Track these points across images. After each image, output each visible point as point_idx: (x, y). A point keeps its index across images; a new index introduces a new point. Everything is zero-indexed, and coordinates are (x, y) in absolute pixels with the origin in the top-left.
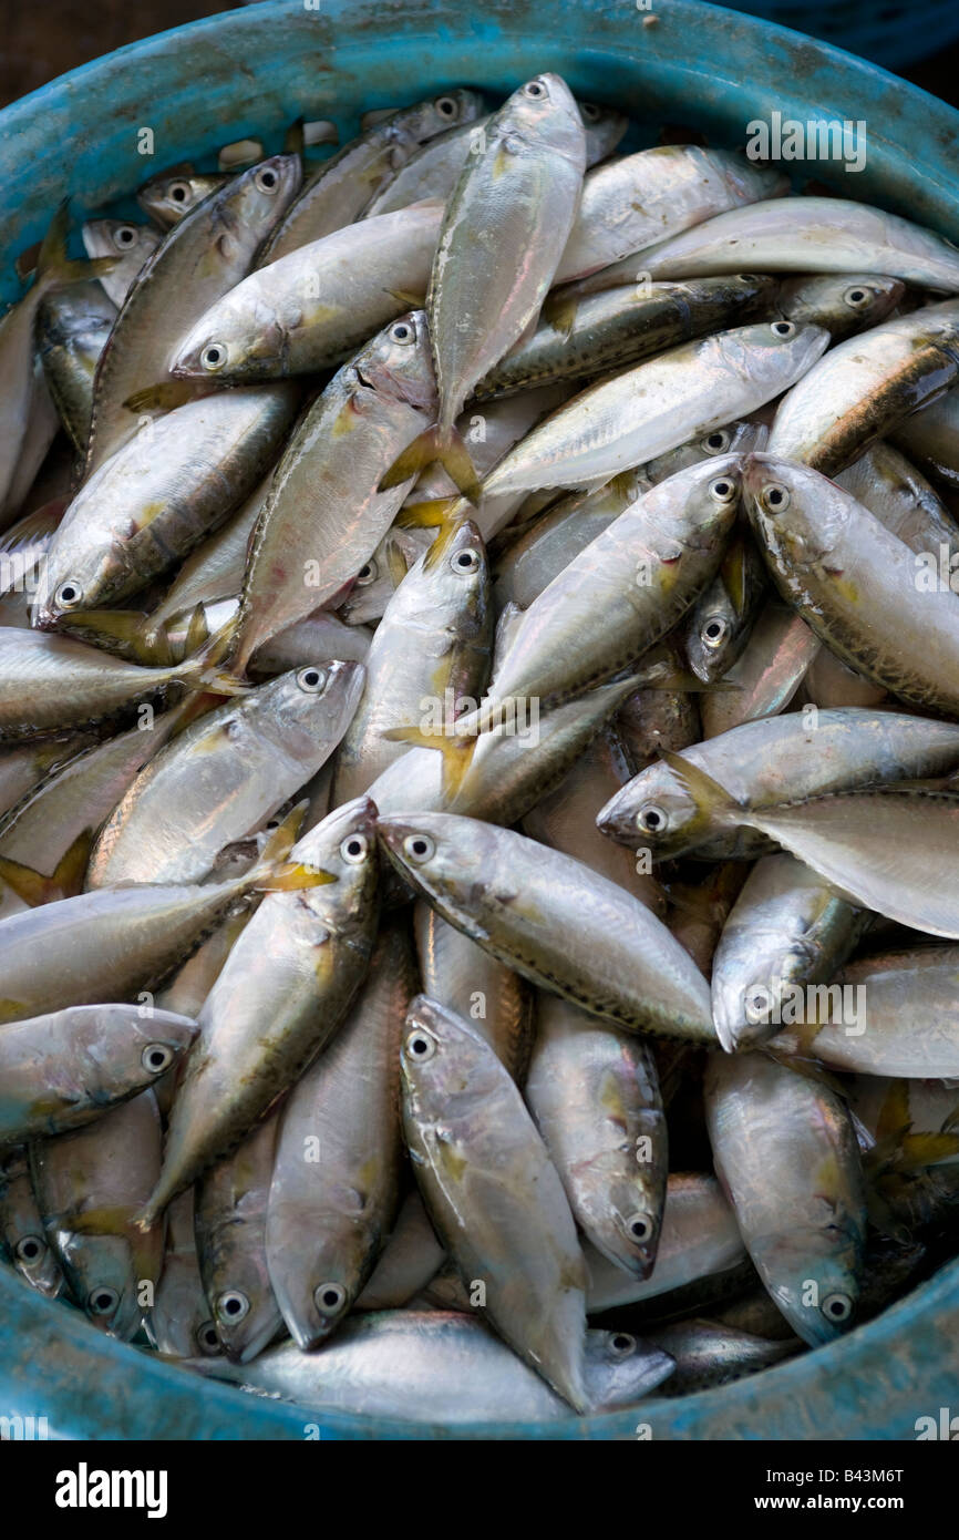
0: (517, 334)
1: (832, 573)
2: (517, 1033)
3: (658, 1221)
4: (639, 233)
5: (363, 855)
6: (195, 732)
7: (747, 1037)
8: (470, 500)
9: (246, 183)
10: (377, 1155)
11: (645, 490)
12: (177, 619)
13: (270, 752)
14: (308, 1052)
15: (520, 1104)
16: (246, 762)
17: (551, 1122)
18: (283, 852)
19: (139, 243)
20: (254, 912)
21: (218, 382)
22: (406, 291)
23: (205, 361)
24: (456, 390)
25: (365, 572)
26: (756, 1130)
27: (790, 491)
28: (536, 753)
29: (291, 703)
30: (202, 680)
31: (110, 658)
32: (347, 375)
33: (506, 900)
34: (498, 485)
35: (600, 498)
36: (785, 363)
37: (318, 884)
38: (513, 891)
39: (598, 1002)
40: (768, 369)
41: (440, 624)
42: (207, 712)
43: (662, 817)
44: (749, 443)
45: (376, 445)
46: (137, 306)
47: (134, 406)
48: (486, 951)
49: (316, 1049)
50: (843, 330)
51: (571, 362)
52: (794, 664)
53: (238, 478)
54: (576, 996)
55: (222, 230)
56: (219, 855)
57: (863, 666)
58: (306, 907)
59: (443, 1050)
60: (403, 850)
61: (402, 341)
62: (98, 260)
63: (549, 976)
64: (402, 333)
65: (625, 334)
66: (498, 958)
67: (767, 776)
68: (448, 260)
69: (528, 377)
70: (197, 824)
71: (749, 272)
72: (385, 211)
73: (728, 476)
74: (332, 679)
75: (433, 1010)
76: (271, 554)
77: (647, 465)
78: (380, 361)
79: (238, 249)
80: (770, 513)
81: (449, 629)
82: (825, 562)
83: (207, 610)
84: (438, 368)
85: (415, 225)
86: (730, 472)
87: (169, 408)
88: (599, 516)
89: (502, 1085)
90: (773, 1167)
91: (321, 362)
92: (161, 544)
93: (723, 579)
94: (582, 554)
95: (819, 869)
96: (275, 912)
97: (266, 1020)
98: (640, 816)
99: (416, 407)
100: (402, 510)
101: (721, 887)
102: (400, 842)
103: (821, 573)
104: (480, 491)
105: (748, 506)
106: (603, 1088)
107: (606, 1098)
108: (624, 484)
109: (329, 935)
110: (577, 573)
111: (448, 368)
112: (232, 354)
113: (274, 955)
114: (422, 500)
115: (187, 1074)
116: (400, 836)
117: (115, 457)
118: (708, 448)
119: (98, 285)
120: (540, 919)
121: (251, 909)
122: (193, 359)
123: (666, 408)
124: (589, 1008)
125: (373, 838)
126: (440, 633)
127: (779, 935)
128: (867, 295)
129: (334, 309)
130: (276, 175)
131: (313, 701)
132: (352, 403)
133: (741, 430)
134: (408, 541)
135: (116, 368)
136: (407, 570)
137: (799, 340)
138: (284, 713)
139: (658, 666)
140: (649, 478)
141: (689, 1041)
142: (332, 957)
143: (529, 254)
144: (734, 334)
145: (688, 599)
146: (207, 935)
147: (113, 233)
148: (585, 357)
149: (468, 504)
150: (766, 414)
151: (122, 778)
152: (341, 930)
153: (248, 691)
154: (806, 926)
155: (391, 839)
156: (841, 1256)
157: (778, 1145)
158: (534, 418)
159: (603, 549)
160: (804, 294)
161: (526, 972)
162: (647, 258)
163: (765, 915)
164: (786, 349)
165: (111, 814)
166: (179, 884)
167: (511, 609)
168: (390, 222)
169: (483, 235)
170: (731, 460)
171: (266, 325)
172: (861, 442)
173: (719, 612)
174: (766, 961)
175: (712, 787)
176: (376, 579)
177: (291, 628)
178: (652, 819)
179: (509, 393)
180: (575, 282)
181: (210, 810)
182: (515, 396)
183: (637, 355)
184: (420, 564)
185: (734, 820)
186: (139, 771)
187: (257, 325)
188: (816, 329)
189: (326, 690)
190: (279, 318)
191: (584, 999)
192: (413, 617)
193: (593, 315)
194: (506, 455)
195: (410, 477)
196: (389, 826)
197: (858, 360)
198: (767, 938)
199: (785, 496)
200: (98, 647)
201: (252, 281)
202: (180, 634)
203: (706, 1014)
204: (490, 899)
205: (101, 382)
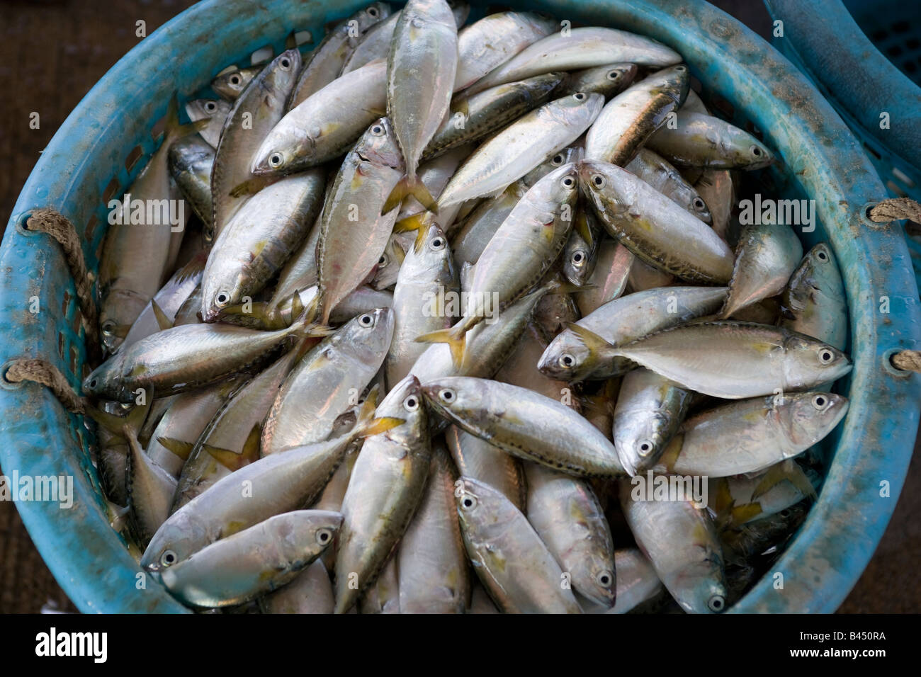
0: (439, 122)
1: (635, 216)
2: (517, 487)
3: (614, 573)
4: (493, 59)
5: (417, 405)
6: (308, 359)
7: (642, 467)
8: (432, 212)
9: (274, 66)
10: (455, 566)
11: (526, 191)
12: (283, 302)
13: (352, 362)
14: (406, 518)
15: (527, 524)
16: (340, 369)
17: (545, 532)
18: (370, 415)
19: (219, 109)
20: (360, 450)
21: (281, 173)
22: (374, 109)
23: (271, 163)
24: (413, 155)
25: (382, 260)
26: (655, 517)
27: (605, 176)
28: (499, 336)
29: (357, 335)
30: (306, 332)
31: (250, 330)
32: (352, 157)
33: (500, 415)
34: (445, 202)
35: (501, 200)
36: (585, 114)
37: (395, 426)
38: (503, 410)
39: (559, 462)
40: (577, 118)
41: (431, 279)
42: (311, 348)
43: (573, 359)
44: (575, 157)
45: (376, 191)
46: (227, 141)
47: (234, 194)
48: (493, 445)
49: (410, 516)
50: (610, 93)
51: (472, 131)
52: (623, 271)
53: (303, 222)
54: (546, 461)
55: (266, 93)
56: (334, 423)
57: (659, 264)
58: (390, 440)
59: (480, 502)
60: (439, 398)
61: (379, 134)
62: (197, 122)
63: (530, 453)
64: (378, 130)
65: (498, 111)
66: (501, 448)
67: (622, 330)
68: (395, 87)
69: (451, 142)
70: (320, 408)
71: (555, 71)
72: (352, 70)
73: (570, 175)
74: (377, 318)
75: (472, 482)
76: (330, 258)
77: (523, 178)
78: (370, 146)
79: (276, 102)
80: (597, 190)
81: (436, 281)
82: (630, 211)
83: (301, 294)
84: (401, 145)
85: (372, 74)
86: (570, 173)
87: (254, 193)
88: (504, 209)
89: (516, 516)
90: (668, 534)
91: (335, 154)
92: (269, 262)
93: (577, 230)
94: (499, 229)
95: (660, 372)
96: (372, 446)
97: (380, 505)
98: (561, 360)
99: (393, 168)
100: (396, 224)
101: (608, 395)
102: (436, 395)
103: (629, 217)
104: (437, 206)
105: (585, 188)
106: (570, 507)
107: (574, 512)
108: (513, 190)
109: (406, 452)
110: (498, 240)
111: (407, 144)
112: (286, 157)
113: (376, 469)
114: (406, 217)
115: (340, 545)
116: (436, 391)
117: (231, 223)
118: (554, 164)
119: (199, 136)
120: (520, 422)
121: (358, 449)
122: (264, 163)
123: (528, 146)
124: (554, 467)
125: (420, 395)
126: (432, 283)
127: (646, 411)
128: (619, 74)
129: (337, 125)
130: (289, 60)
131: (370, 332)
132: (359, 170)
133: (570, 151)
134: (402, 239)
135: (221, 176)
136: (405, 255)
137: (590, 101)
138: (355, 341)
139: (552, 282)
140: (526, 185)
141: (610, 476)
142: (410, 463)
143: (438, 79)
144: (554, 103)
145: (562, 243)
146: (336, 467)
147: (203, 106)
148: (479, 126)
149: (432, 214)
150: (581, 141)
151: (270, 393)
152: (413, 448)
153: (334, 332)
154: (660, 404)
155: (431, 394)
156: (714, 575)
157: (669, 522)
158: (456, 165)
159: (510, 224)
160: (584, 79)
161: (517, 452)
162: (499, 72)
163: (636, 402)
164: (584, 107)
165: (269, 412)
166: (316, 443)
167: (467, 265)
168: (358, 74)
169: (413, 71)
170: (570, 167)
171: (302, 139)
172: (636, 146)
173: (579, 248)
174: (642, 426)
175: (596, 339)
176: (389, 263)
177: (348, 296)
178: (567, 361)
179: (441, 153)
180: (463, 90)
181: (326, 399)
182: (445, 153)
183: (505, 122)
184: (411, 250)
185: (611, 354)
186: (280, 387)
187: (297, 139)
188: (596, 94)
189: (376, 324)
190: (308, 134)
191: (551, 462)
192: (415, 278)
193: (478, 105)
194: (446, 186)
195: (397, 205)
196: (429, 388)
197: (623, 105)
198: (640, 414)
199: (604, 180)
200: (241, 326)
201: (288, 117)
202: (287, 310)
203: (616, 460)
204: (491, 416)
205: (215, 185)
